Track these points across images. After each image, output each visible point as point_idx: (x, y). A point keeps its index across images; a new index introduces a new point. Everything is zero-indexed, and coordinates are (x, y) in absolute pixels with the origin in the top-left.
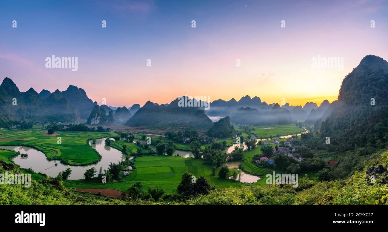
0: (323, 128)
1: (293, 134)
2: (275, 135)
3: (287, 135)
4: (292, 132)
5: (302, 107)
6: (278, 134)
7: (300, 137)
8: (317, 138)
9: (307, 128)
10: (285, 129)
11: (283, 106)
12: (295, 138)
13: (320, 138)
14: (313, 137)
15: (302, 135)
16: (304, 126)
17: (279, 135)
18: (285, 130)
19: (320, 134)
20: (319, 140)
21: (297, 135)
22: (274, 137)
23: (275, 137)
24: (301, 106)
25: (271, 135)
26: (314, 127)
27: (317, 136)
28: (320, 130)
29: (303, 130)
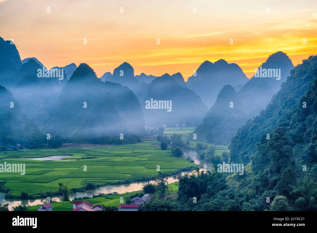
0: (264, 154)
1: (148, 180)
2: (77, 183)
3: (127, 183)
4: (144, 171)
5: (186, 80)
6: (90, 180)
7: (176, 188)
8: (242, 192)
9: (202, 158)
10: (118, 159)
11: (107, 74)
12: (157, 194)
13: (250, 192)
14: (225, 187)
15: (184, 182)
16: (193, 149)
17: (96, 184)
18: (114, 164)
19: (253, 178)
20: (247, 200)
21: (163, 184)
22: (75, 191)
23: (81, 190)
24: (179, 75)
25: (60, 185)
26: (229, 151)
27: (241, 186)
28: (253, 164)
29: (188, 165)
